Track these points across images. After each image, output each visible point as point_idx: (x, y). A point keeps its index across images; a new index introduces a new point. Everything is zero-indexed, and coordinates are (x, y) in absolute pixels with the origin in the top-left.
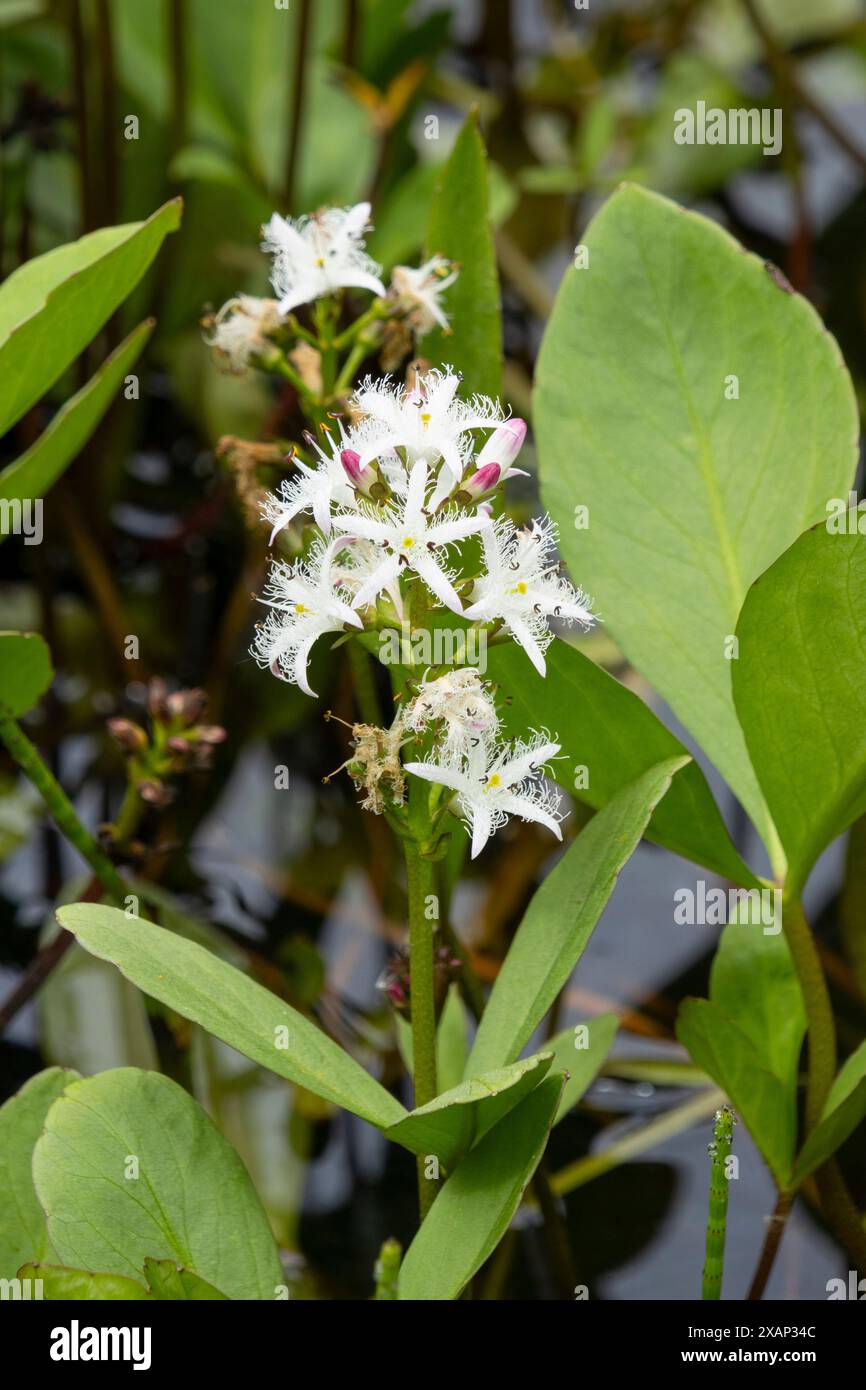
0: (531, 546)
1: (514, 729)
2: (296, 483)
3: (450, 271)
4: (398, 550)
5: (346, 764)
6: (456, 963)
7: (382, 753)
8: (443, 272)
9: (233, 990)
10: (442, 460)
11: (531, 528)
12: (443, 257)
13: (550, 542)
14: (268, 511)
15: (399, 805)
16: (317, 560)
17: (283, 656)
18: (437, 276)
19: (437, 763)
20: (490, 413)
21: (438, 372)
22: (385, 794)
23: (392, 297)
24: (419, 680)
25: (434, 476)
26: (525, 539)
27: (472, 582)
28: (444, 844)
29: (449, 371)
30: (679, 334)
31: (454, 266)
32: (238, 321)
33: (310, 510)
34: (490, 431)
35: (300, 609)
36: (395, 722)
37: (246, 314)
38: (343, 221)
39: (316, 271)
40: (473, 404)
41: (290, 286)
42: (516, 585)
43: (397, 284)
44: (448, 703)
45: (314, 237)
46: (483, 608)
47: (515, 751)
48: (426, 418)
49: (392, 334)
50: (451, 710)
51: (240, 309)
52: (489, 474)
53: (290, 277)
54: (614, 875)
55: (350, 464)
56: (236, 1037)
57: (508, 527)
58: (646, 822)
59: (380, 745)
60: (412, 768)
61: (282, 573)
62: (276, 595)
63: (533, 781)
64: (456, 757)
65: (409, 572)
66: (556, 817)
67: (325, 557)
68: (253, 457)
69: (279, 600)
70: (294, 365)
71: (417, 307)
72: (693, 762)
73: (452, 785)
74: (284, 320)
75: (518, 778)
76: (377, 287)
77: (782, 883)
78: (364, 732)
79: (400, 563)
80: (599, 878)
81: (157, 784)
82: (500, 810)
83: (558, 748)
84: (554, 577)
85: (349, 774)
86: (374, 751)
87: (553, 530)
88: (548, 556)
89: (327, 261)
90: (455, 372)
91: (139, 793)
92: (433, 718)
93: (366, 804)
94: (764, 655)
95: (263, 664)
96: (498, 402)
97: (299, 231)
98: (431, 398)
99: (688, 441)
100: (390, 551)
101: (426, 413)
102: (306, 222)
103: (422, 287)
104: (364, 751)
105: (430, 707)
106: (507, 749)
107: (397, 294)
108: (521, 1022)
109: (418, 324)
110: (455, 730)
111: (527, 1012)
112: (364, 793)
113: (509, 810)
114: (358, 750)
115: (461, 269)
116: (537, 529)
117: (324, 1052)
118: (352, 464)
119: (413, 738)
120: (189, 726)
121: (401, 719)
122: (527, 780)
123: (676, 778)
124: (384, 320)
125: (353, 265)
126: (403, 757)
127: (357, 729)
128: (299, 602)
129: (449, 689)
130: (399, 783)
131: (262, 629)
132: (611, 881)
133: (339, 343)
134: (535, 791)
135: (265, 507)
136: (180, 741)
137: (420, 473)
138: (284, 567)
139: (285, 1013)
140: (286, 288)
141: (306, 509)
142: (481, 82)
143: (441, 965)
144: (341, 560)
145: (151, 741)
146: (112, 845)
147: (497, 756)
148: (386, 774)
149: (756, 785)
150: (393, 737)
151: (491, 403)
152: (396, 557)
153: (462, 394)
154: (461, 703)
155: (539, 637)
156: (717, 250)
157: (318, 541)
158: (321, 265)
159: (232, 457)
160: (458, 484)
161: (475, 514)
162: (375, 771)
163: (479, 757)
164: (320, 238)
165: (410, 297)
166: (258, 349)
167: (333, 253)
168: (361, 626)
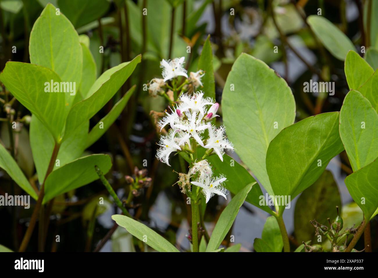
0: (220, 132)
1: (216, 174)
2: (166, 118)
3: (203, 73)
4: (189, 132)
5: (177, 182)
6: (203, 231)
7: (186, 180)
8: (202, 73)
9: (152, 235)
10: (199, 112)
11: (220, 128)
12: (202, 70)
13: (224, 131)
14: (160, 124)
15: (189, 192)
16: (171, 135)
17: (163, 157)
18: (200, 74)
19: (198, 182)
20: (211, 101)
21: (199, 92)
22: (186, 189)
23: (190, 78)
24: (194, 163)
25: (198, 115)
26: (219, 131)
27: (206, 140)
28: (200, 201)
29: (201, 92)
30: (255, 87)
31: (204, 72)
32: (154, 84)
33: (169, 123)
34: (211, 105)
35: (167, 146)
36: (189, 172)
37: (156, 82)
38: (178, 61)
39: (172, 72)
40: (207, 99)
41: (166, 75)
42: (216, 141)
43: (191, 76)
44: (201, 168)
45: (172, 64)
46: (209, 146)
47: (216, 179)
48: (196, 102)
49: (190, 88)
50: (201, 169)
51: (155, 81)
52: (210, 115)
53: (166, 73)
54: (239, 208)
55: (178, 113)
56: (152, 245)
57: (215, 128)
58: (246, 196)
59: (185, 178)
60: (192, 183)
61: (163, 138)
62: (162, 143)
63: (220, 186)
64: (202, 180)
65: (192, 137)
66: (225, 194)
67: (173, 134)
68: (158, 115)
69: (162, 144)
70: (168, 95)
71: (196, 81)
72: (257, 183)
73: (202, 187)
74: (165, 84)
75: (217, 186)
76: (186, 76)
77: (278, 213)
78: (181, 175)
79: (190, 135)
80: (235, 210)
81: (136, 191)
82: (212, 193)
83: (226, 179)
84: (225, 139)
85: (178, 184)
86: (184, 179)
87: (225, 129)
88: (223, 134)
89: (175, 70)
90: (203, 92)
91: (132, 192)
92: (197, 171)
93: (182, 191)
94: (273, 158)
95: (158, 159)
96: (212, 99)
97: (168, 63)
98: (197, 98)
99: (257, 112)
100: (187, 133)
101: (196, 101)
102: (170, 61)
103: (197, 77)
104: (182, 179)
105: (196, 168)
106: (214, 179)
107: (191, 78)
108: (218, 243)
109: (196, 85)
110: (202, 174)
111: (219, 240)
112: (182, 189)
113: (215, 193)
114: (180, 179)
115: (206, 72)
116: (221, 128)
117: (173, 249)
118: (179, 113)
119: (193, 176)
120: (144, 177)
121: (190, 172)
122: (219, 186)
123: (253, 186)
124: (188, 84)
125: (180, 71)
126: (191, 180)
127: (180, 174)
128: (167, 145)
129: (201, 164)
130: (189, 187)
131: (158, 151)
132: (238, 210)
133: (178, 89)
134: (220, 188)
135: (159, 123)
136: (141, 181)
137: (194, 115)
138: (164, 137)
139: (164, 240)
140: (165, 76)
141: (168, 123)
142: (214, 42)
143: (200, 231)
144: (177, 136)
145: (135, 181)
146: (126, 205)
147: (212, 180)
148: (187, 184)
149: (272, 190)
150: (188, 176)
151: (211, 99)
152: (189, 134)
153: (204, 97)
154: (204, 168)
155: (221, 153)
156: (264, 68)
157: (171, 130)
158: (173, 70)
159: (153, 115)
160: (203, 117)
161: (207, 124)
162: (184, 184)
163: (208, 180)
164: (173, 64)
165: (194, 79)
166: (159, 90)
167: (176, 68)
168: (181, 150)
